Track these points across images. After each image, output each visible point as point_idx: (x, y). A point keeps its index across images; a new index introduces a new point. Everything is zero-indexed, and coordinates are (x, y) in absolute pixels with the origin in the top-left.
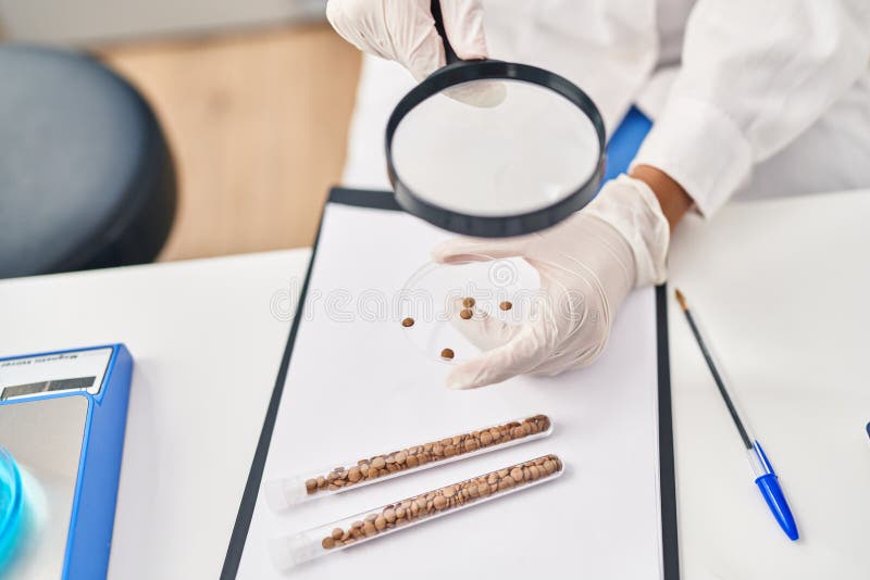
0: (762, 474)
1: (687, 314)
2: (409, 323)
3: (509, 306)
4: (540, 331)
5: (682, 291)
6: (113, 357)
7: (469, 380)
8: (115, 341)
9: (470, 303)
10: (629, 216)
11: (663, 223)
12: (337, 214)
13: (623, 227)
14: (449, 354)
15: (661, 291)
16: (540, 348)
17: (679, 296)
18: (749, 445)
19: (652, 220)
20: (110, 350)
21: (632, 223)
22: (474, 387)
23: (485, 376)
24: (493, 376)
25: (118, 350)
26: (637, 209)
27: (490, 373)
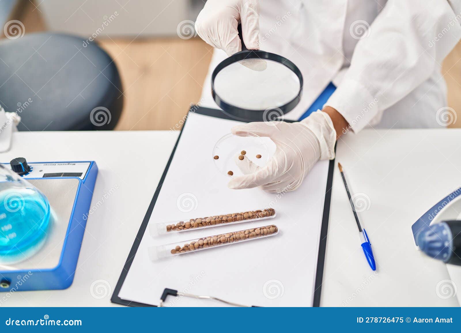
0: (365, 242)
1: (342, 174)
2: (217, 158)
3: (260, 157)
4: (270, 168)
5: (341, 164)
6: (90, 167)
7: (237, 185)
8: (92, 160)
9: (244, 153)
10: (319, 127)
11: (334, 133)
12: (193, 117)
13: (316, 132)
14: (231, 173)
15: (332, 163)
16: (269, 176)
17: (339, 165)
18: (360, 230)
19: (329, 130)
20: (89, 163)
21: (320, 131)
22: (240, 188)
23: (244, 184)
24: (248, 185)
25: (92, 164)
26: (323, 125)
27: (247, 183)
